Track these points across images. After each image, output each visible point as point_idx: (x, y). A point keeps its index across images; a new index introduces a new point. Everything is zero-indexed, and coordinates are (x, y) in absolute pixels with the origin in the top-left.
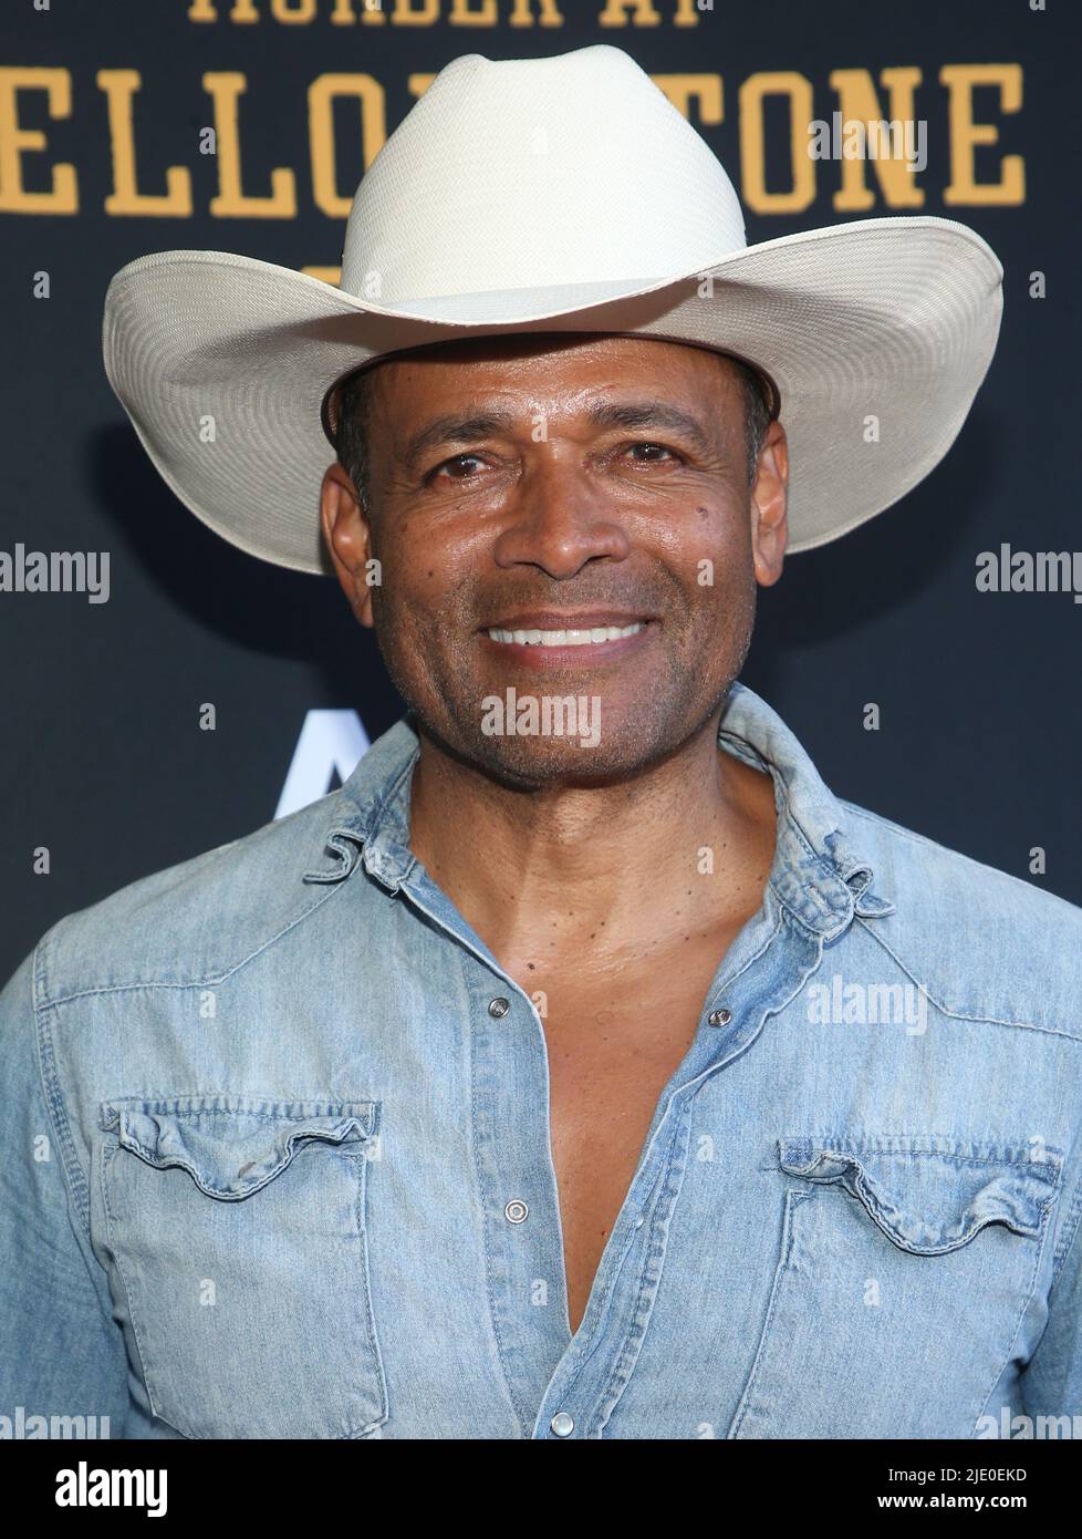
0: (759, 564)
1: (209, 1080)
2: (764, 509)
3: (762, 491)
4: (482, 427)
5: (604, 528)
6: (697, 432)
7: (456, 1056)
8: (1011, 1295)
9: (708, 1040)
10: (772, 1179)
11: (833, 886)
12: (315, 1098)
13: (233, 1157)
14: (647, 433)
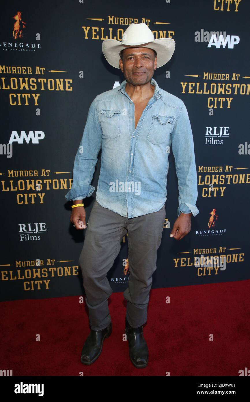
0: (155, 68)
1: (108, 108)
2: (155, 63)
3: (155, 62)
4: (132, 55)
5: (142, 64)
6: (150, 56)
7: (128, 107)
8: (170, 128)
9: (147, 107)
10: (152, 118)
11: (158, 95)
12: (116, 110)
13: (110, 114)
14: (146, 56)
